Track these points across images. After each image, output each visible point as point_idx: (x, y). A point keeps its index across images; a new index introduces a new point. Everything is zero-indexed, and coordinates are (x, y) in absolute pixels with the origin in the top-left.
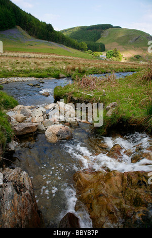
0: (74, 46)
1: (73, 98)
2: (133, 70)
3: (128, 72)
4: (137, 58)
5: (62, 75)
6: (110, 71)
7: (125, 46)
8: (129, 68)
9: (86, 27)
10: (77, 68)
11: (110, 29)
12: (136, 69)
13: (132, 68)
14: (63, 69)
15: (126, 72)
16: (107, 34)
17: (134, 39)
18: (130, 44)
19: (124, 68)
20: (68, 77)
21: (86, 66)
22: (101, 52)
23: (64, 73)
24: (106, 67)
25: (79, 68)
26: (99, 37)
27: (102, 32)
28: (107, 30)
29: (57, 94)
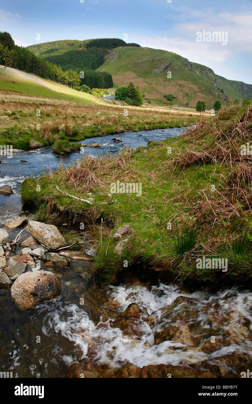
0: (56, 76)
1: (58, 205)
2: (161, 125)
3: (153, 129)
4: (169, 100)
5: (34, 143)
6: (122, 129)
7: (147, 79)
8: (156, 121)
9: (78, 41)
10: (62, 126)
11: (121, 48)
12: (167, 123)
13: (160, 123)
14: (35, 130)
15: (150, 130)
16: (116, 57)
17: (163, 66)
18: (156, 75)
19: (147, 123)
20: (45, 145)
21: (79, 122)
22: (106, 90)
23: (38, 139)
24: (115, 122)
25: (67, 127)
26: (101, 62)
27: (106, 53)
28: (116, 49)
29: (27, 196)
